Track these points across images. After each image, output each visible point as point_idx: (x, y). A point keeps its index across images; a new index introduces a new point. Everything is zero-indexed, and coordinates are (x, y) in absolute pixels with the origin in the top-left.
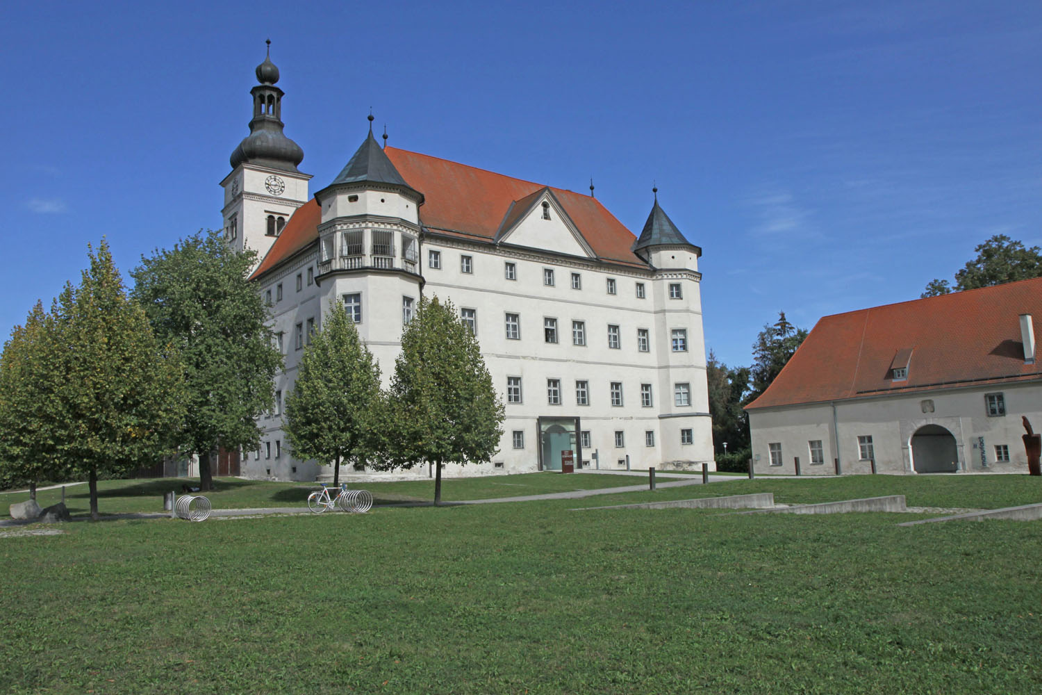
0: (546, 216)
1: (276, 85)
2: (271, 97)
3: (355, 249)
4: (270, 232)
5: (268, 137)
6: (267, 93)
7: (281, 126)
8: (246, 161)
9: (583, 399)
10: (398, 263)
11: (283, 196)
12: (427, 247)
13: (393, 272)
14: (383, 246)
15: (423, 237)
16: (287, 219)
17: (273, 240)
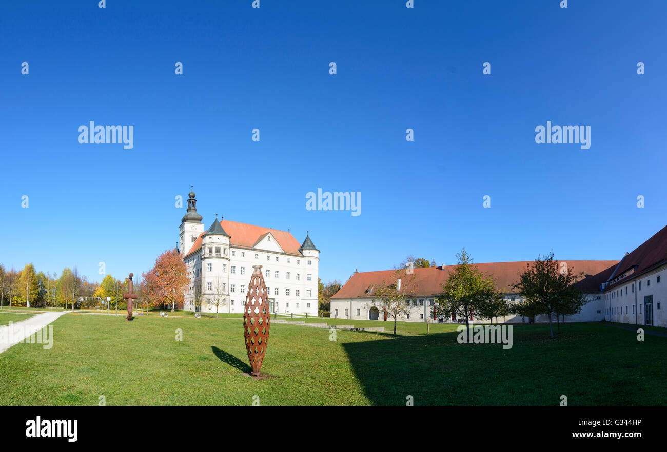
0: (269, 240)
1: (194, 198)
2: (193, 202)
3: (211, 251)
4: (193, 241)
5: (192, 214)
6: (192, 201)
7: (196, 210)
8: (186, 221)
9: (277, 293)
10: (222, 255)
11: (196, 231)
12: (232, 249)
13: (220, 258)
14: (218, 250)
15: (231, 247)
16: (197, 237)
17: (193, 243)
